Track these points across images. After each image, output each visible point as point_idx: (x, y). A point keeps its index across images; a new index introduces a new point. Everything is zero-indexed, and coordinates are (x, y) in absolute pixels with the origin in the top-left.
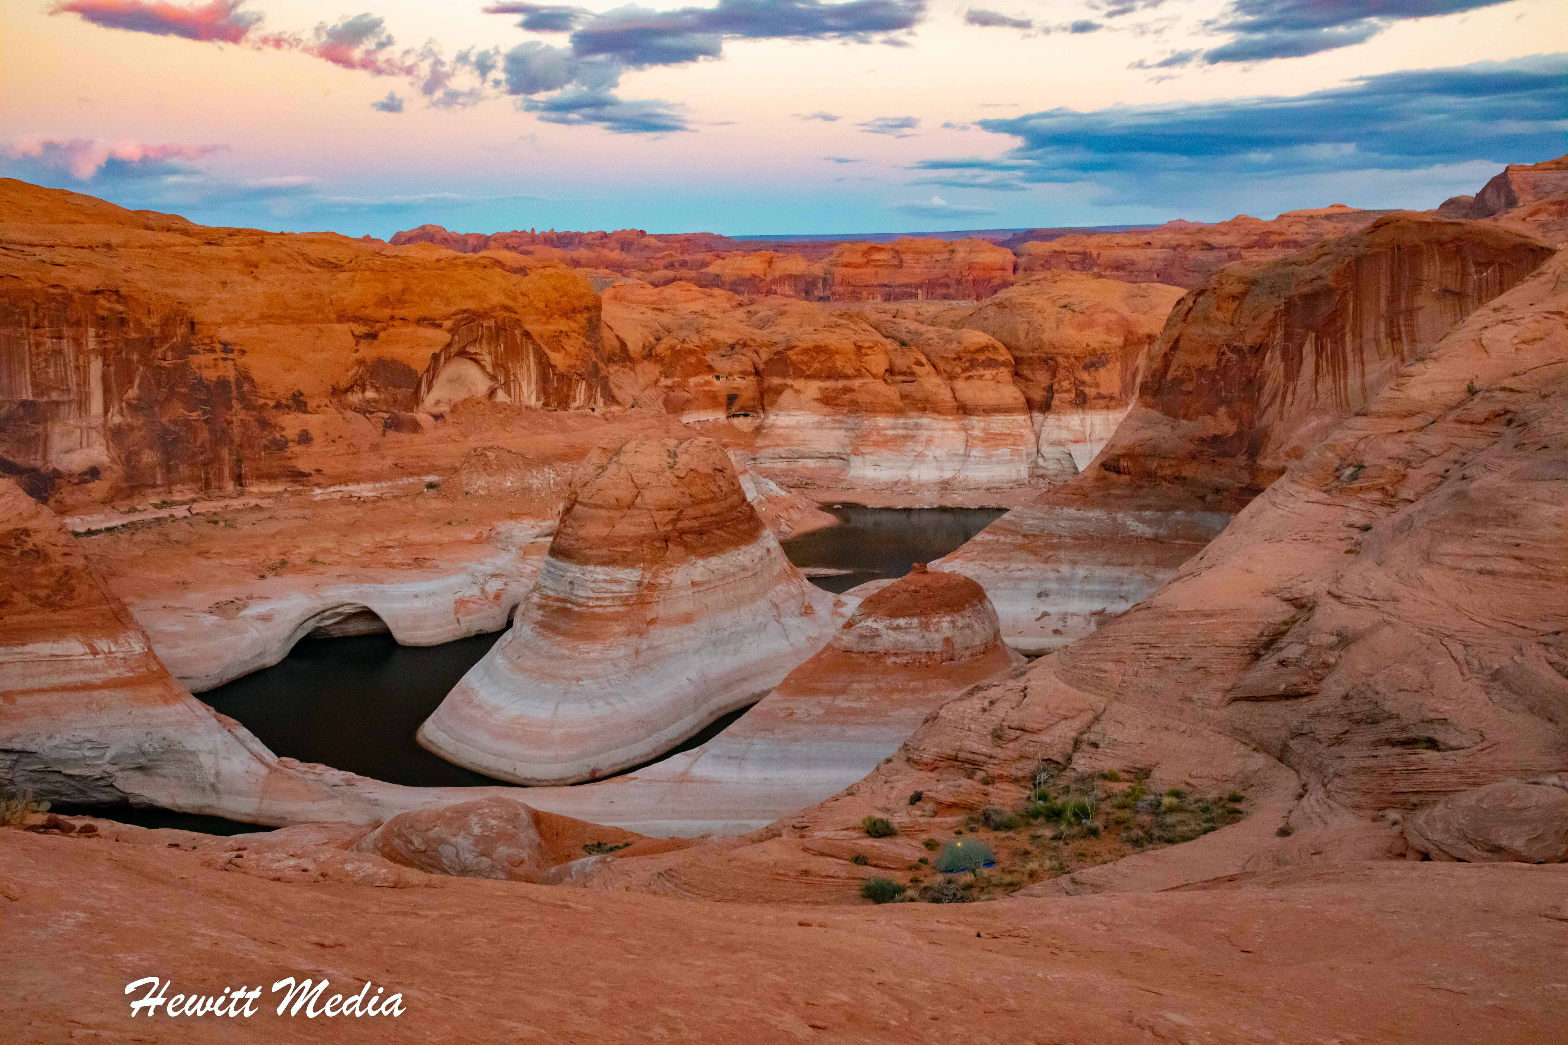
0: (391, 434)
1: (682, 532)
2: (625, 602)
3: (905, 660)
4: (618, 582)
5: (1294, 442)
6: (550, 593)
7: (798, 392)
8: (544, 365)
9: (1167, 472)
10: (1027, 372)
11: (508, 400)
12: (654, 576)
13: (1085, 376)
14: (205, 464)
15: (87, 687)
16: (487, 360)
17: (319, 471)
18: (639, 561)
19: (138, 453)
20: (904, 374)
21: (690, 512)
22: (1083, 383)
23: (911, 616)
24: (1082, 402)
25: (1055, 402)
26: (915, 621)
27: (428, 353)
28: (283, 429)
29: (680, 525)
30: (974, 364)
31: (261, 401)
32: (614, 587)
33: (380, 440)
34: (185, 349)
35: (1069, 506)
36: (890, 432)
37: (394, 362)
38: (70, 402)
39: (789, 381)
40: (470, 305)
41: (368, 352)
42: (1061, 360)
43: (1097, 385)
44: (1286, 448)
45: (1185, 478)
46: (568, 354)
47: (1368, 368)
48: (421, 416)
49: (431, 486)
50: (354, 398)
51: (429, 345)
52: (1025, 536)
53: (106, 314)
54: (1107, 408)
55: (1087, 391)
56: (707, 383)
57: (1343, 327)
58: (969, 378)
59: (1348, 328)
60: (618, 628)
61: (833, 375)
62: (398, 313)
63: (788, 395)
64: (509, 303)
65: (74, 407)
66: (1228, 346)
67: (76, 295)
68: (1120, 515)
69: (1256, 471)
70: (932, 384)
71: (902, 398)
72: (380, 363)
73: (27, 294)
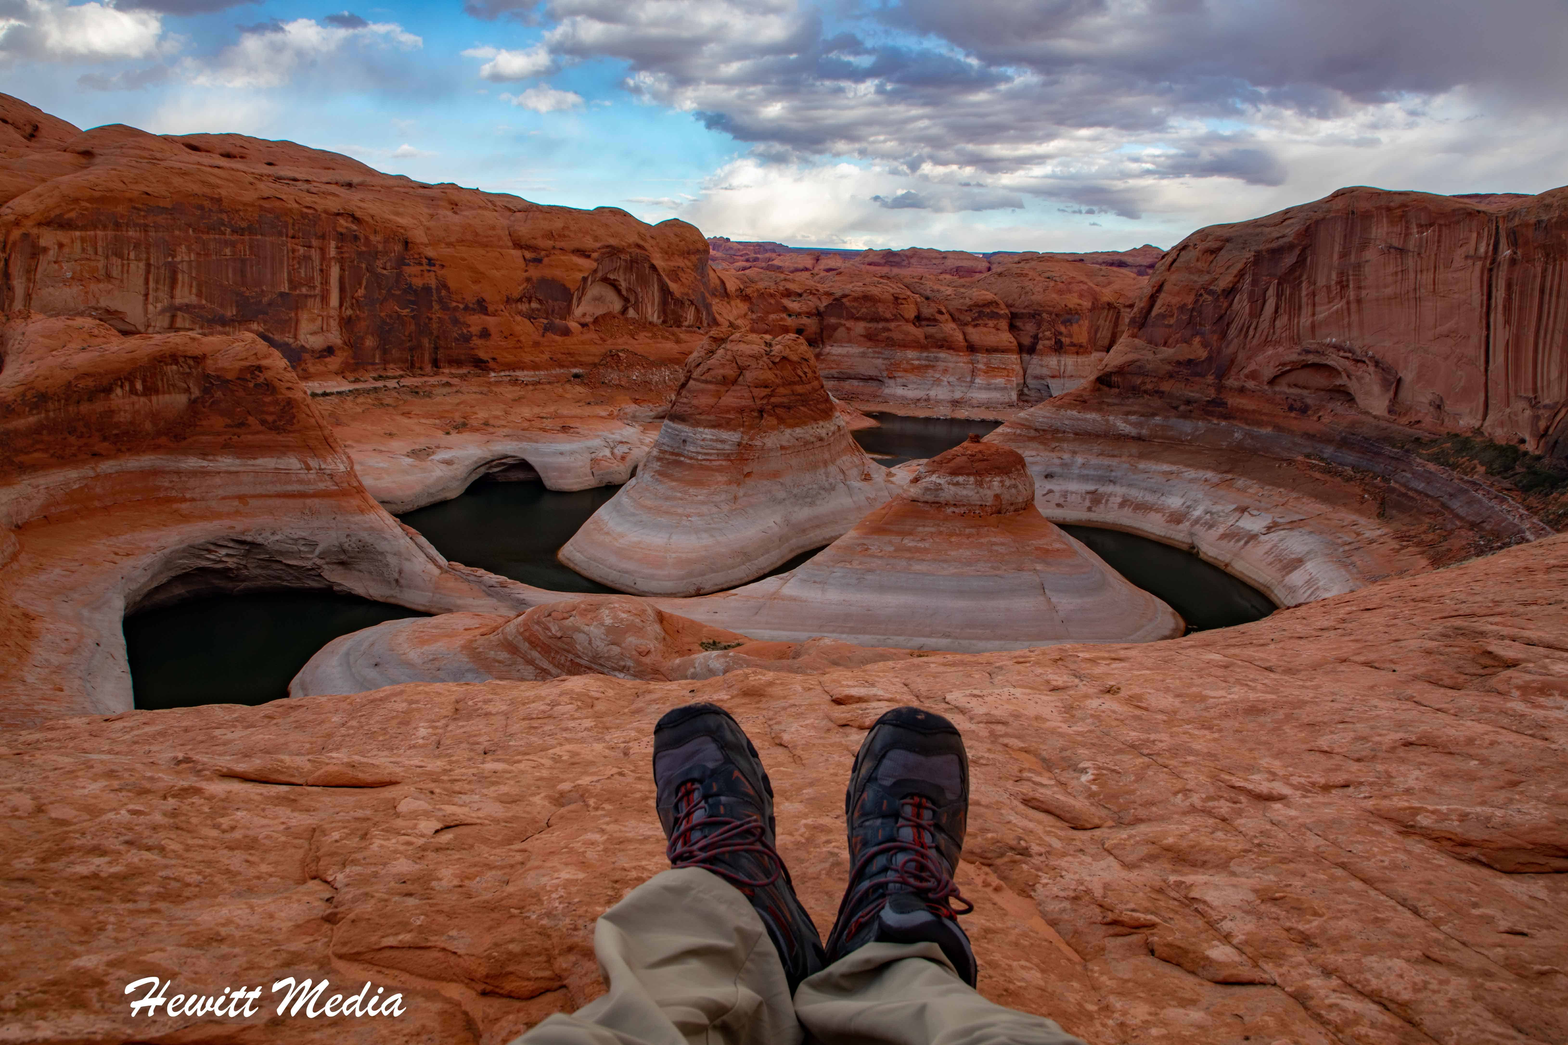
0: (549, 336)
1: (775, 406)
2: (727, 457)
3: (962, 510)
4: (723, 441)
5: (1252, 367)
6: (667, 449)
7: (849, 329)
8: (665, 291)
9: (1149, 387)
10: (1019, 324)
11: (637, 317)
12: (751, 439)
13: (1063, 329)
14: (411, 349)
15: (302, 495)
16: (623, 285)
17: (494, 359)
18: (739, 426)
19: (363, 338)
20: (929, 320)
21: (781, 390)
22: (1061, 334)
23: (968, 474)
24: (1059, 348)
25: (1040, 347)
26: (972, 479)
27: (580, 276)
28: (469, 326)
29: (773, 400)
30: (981, 315)
31: (454, 304)
32: (719, 446)
33: (540, 339)
34: (401, 262)
35: (1071, 409)
36: (916, 362)
37: (553, 280)
38: (315, 296)
39: (843, 322)
40: (612, 241)
41: (535, 273)
42: (1045, 315)
43: (1070, 336)
44: (1246, 371)
45: (1163, 392)
46: (683, 284)
47: (1318, 309)
48: (572, 324)
49: (576, 376)
50: (524, 307)
51: (580, 271)
52: (1036, 430)
53: (343, 231)
54: (1077, 353)
55: (1063, 339)
56: (782, 319)
57: (1301, 276)
58: (976, 326)
59: (1304, 277)
60: (721, 478)
61: (876, 318)
62: (559, 244)
63: (841, 331)
64: (642, 243)
65: (318, 299)
66: (1205, 289)
67: (324, 216)
68: (1111, 418)
69: (1220, 388)
70: (949, 328)
71: (926, 338)
72: (543, 281)
73: (288, 212)
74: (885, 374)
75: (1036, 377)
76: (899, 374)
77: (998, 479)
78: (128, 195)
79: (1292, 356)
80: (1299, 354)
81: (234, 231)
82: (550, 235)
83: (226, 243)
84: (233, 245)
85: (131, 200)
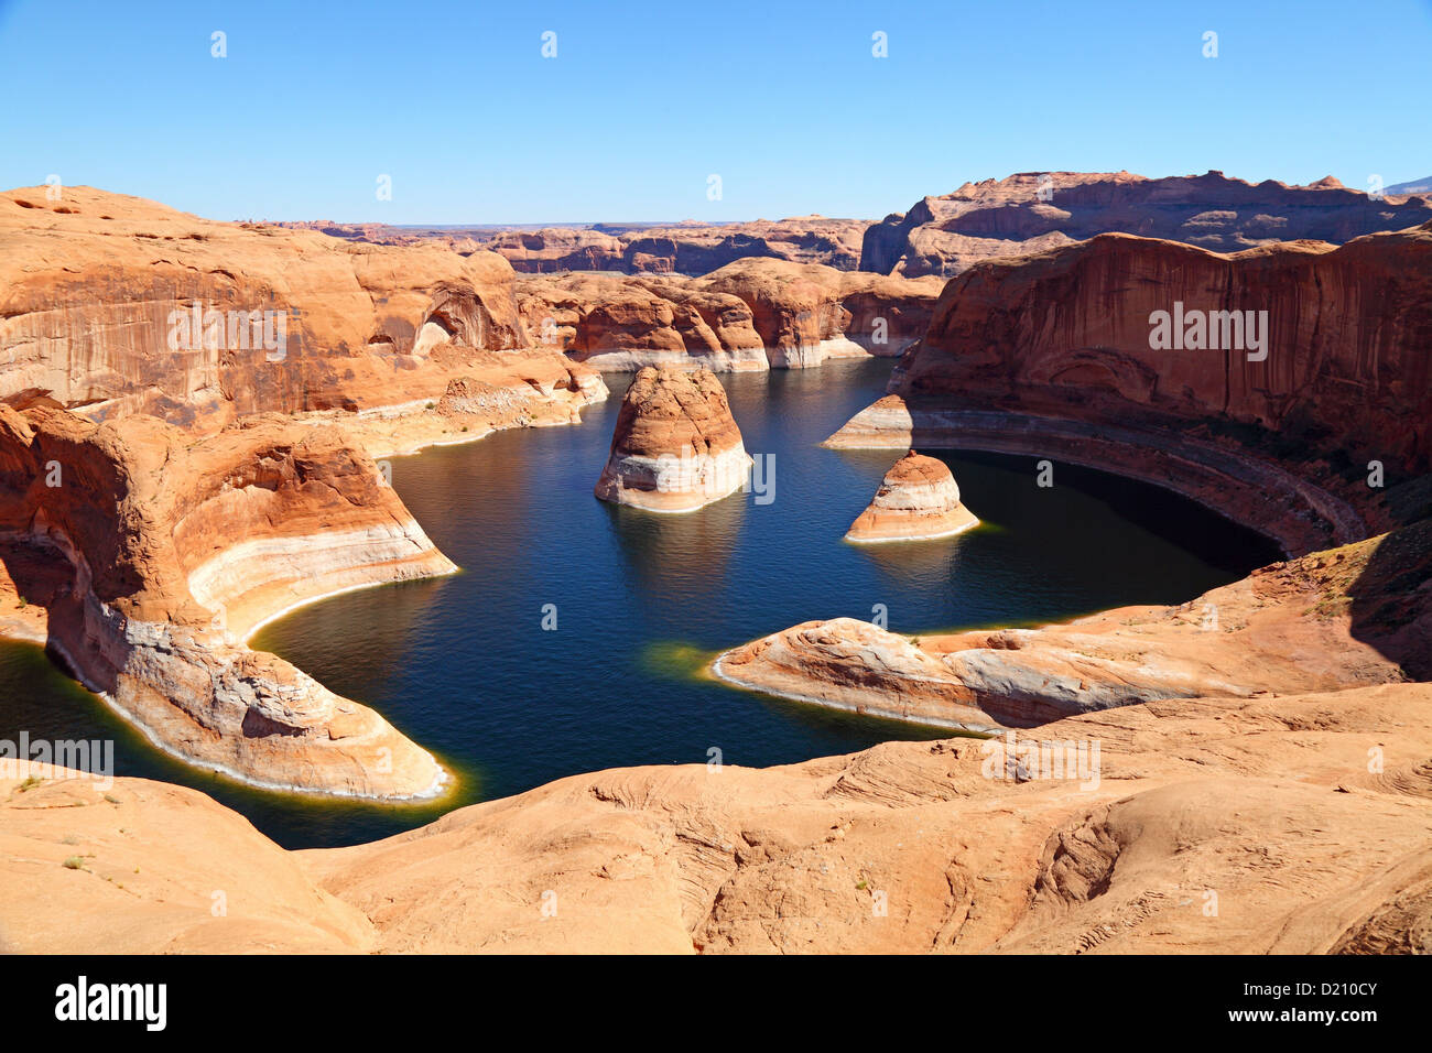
0: (399, 369)
5: (1037, 368)
7: (612, 335)
8: (487, 319)
9: (954, 387)
10: (762, 322)
11: (464, 344)
14: (284, 396)
16: (451, 317)
17: (360, 398)
19: (241, 390)
20: (685, 322)
24: (798, 341)
25: (782, 340)
27: (419, 312)
28: (334, 369)
31: (320, 349)
33: (394, 375)
37: (399, 318)
38: (198, 353)
40: (441, 277)
41: (383, 312)
42: (783, 313)
43: (805, 330)
44: (1032, 371)
45: (966, 391)
46: (501, 312)
47: (1088, 323)
48: (415, 357)
49: (430, 406)
50: (375, 346)
51: (420, 307)
53: (219, 287)
55: (800, 333)
57: (1075, 299)
58: (726, 326)
59: (1078, 300)
62: (399, 283)
63: (605, 337)
64: (465, 276)
65: (202, 357)
66: (996, 309)
67: (203, 274)
69: (1014, 386)
70: (703, 329)
71: (686, 339)
72: (391, 319)
73: (175, 275)
78: (51, 273)
79: (1069, 359)
80: (1075, 358)
81: (134, 299)
82: (392, 276)
83: (128, 311)
84: (133, 311)
85: (55, 278)
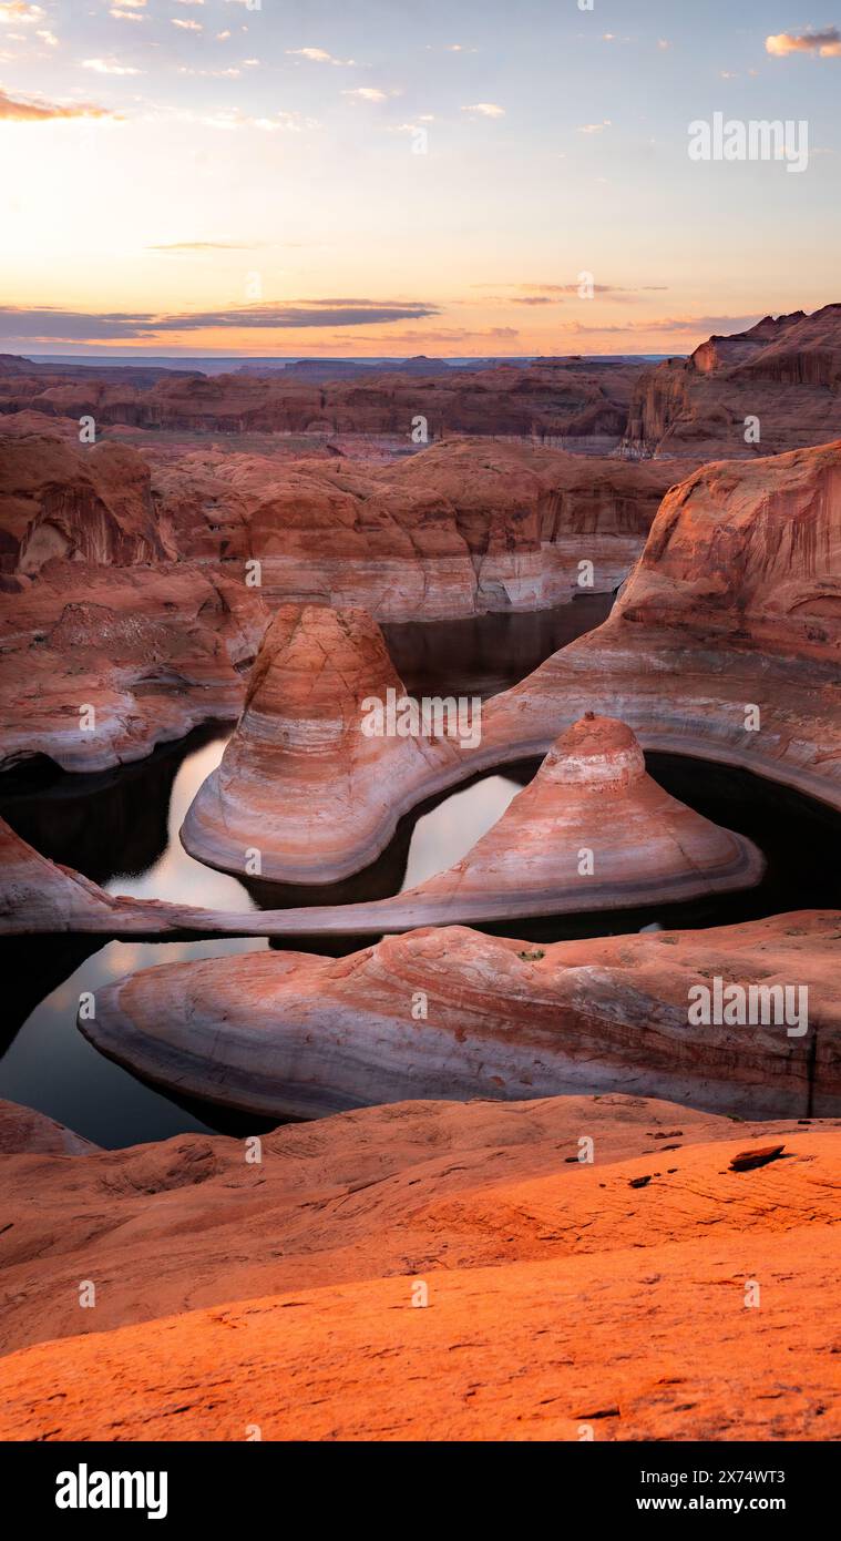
2: (334, 746)
3: (600, 787)
4: (327, 731)
5: (772, 598)
6: (264, 742)
7: (282, 539)
8: (114, 528)
9: (673, 620)
10: (466, 521)
11: (84, 559)
12: (350, 725)
13: (514, 526)
16: (67, 525)
18: (339, 714)
20: (371, 524)
21: (366, 670)
22: (512, 531)
24: (511, 546)
25: (491, 546)
27: (25, 521)
30: (427, 516)
32: (325, 736)
36: (363, 573)
39: (274, 530)
40: (54, 477)
42: (494, 512)
43: (522, 532)
44: (766, 603)
45: (687, 625)
46: (132, 518)
47: (831, 546)
48: (21, 577)
49: (38, 639)
51: (25, 515)
52: (575, 672)
54: (530, 550)
55: (515, 537)
56: (205, 532)
57: (815, 516)
58: (422, 528)
59: (819, 516)
60: (333, 769)
61: (312, 525)
63: (273, 542)
64: (84, 475)
66: (722, 526)
68: (643, 654)
69: (743, 620)
70: (395, 533)
71: (370, 544)
74: (329, 588)
75: (490, 579)
76: (347, 587)
77: (623, 754)
79: (809, 588)
80: (816, 587)
